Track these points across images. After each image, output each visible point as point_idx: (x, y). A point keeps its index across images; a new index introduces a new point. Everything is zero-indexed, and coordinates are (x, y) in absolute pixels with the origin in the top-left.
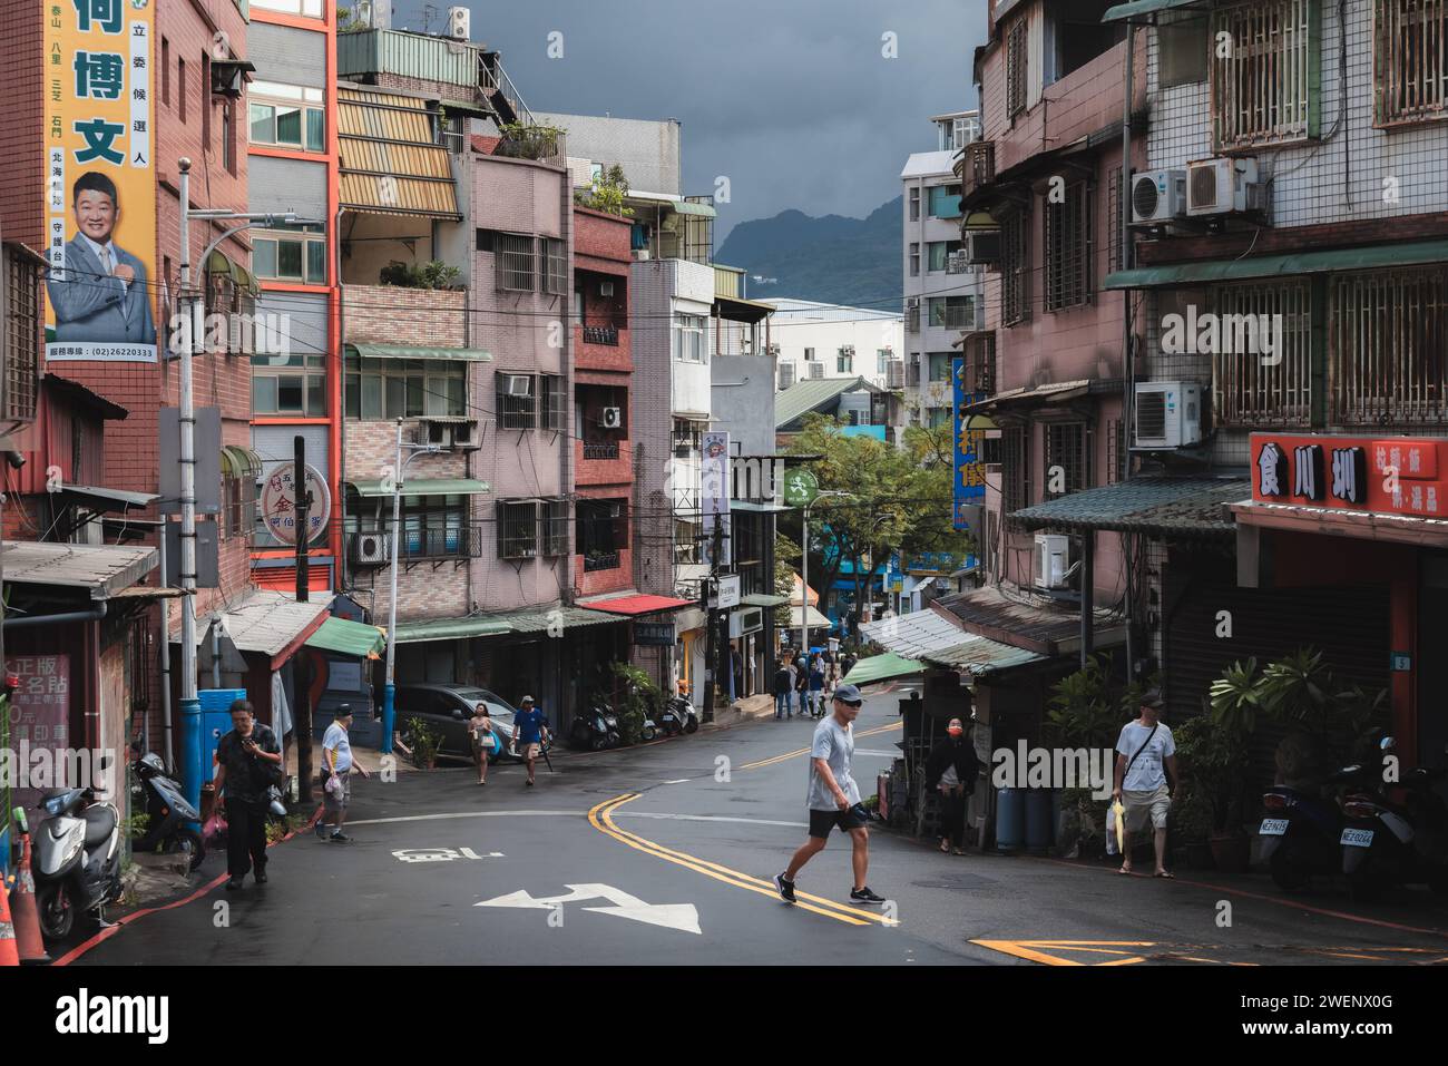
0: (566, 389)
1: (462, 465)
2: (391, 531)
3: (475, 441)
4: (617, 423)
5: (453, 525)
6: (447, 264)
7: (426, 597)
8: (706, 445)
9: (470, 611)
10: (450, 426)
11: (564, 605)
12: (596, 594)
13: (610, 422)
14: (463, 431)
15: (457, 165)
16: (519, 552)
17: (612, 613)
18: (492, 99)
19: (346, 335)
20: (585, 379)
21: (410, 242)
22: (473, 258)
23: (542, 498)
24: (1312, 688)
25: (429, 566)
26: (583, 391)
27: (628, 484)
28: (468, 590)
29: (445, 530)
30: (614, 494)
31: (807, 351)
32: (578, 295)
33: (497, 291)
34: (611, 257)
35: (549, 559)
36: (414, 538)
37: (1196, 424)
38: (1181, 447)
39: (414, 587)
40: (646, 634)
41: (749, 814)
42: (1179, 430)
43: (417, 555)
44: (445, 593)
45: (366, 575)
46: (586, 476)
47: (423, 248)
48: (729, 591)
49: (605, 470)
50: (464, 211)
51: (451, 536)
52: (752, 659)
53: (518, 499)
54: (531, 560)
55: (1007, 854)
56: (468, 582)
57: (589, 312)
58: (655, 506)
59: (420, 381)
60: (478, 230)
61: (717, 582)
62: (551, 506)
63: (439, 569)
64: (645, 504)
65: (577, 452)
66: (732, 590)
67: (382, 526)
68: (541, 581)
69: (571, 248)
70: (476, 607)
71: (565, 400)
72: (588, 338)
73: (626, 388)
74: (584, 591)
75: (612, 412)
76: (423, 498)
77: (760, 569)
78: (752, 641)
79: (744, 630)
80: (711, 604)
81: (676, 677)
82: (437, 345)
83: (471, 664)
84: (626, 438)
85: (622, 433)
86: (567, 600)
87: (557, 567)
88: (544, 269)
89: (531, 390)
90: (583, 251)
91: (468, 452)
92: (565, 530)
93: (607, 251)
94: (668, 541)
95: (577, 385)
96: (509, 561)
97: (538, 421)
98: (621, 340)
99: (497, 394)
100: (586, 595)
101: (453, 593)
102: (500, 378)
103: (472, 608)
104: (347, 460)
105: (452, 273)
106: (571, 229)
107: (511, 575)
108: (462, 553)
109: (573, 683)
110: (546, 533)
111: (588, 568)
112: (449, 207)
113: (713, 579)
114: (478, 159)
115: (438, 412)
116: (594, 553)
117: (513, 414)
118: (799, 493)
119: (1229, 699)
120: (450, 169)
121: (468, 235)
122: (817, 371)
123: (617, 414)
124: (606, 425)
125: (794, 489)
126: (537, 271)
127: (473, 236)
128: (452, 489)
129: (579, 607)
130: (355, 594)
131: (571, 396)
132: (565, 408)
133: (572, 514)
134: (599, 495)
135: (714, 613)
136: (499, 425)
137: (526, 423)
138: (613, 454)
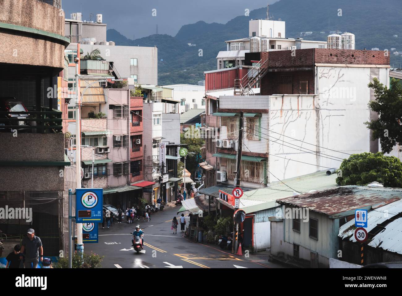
0: (128, 138)
1: (106, 156)
2: (92, 171)
3: (109, 151)
4: (140, 143)
5: (104, 169)
6: (103, 113)
7: (98, 185)
8: (160, 146)
9: (108, 188)
10: (104, 148)
11: (128, 185)
12: (135, 182)
13: (138, 143)
14: (106, 149)
15: (105, 91)
16: (118, 174)
17: (138, 187)
18: (112, 73)
19: (82, 130)
20: (133, 134)
21: (95, 107)
22: (108, 111)
23: (123, 162)
24: (229, 222)
25: (99, 178)
26: (132, 137)
27: (142, 156)
28: (107, 183)
29: (102, 170)
30: (139, 159)
31: (193, 100)
32: (131, 114)
33: (113, 118)
34: (139, 106)
35: (124, 175)
36: (96, 172)
37: (225, 178)
38: (223, 182)
39: (96, 183)
40: (146, 190)
41: (163, 234)
42: (222, 179)
43: (97, 176)
44: (102, 184)
45: (86, 181)
46: (133, 156)
47: (97, 108)
48: (166, 178)
49: (137, 154)
50: (107, 101)
51: (104, 171)
52: (172, 193)
53: (118, 163)
54: (121, 176)
55: (200, 242)
56: (107, 181)
57: (133, 118)
58: (149, 159)
59: (97, 138)
60: (109, 105)
61: (163, 177)
62: (125, 164)
63: (101, 179)
64: (146, 159)
65: (131, 151)
66: (167, 178)
67: (89, 170)
68: (123, 180)
69: (130, 106)
70: (109, 187)
71: (128, 140)
72: (134, 125)
73: (142, 135)
74: (132, 182)
75: (138, 140)
76: (98, 164)
77: (174, 171)
78: (172, 189)
79: (170, 187)
80: (161, 182)
81: (153, 199)
82: (100, 131)
83: (108, 199)
84: (142, 146)
85: (141, 145)
86: (128, 184)
87: (126, 177)
88: (124, 112)
89: (121, 139)
90: (132, 107)
91: (107, 153)
92: (128, 169)
93: (137, 105)
94: (151, 168)
95: (131, 136)
96: (116, 176)
97: (122, 145)
98: (141, 124)
99: (114, 140)
100: (133, 182)
101: (104, 184)
102: (114, 137)
103: (108, 187)
104: (82, 157)
105: (104, 115)
106: (129, 102)
107: (116, 179)
108: (106, 175)
109: (130, 202)
110: (124, 169)
111: (133, 176)
112: (103, 100)
113: (162, 177)
114: (109, 90)
115: (101, 145)
116: (134, 173)
117: (117, 144)
118: (183, 153)
119: (220, 223)
120: (103, 92)
121: (107, 106)
122: (196, 106)
123: (140, 141)
124: (137, 143)
125: (182, 153)
126: (122, 113)
127: (109, 106)
128: (104, 162)
129: (131, 185)
130: (84, 185)
131: (130, 139)
132: (128, 142)
133: (130, 165)
134: (135, 160)
135: (162, 184)
136: (114, 147)
137: (120, 146)
138: (139, 150)
